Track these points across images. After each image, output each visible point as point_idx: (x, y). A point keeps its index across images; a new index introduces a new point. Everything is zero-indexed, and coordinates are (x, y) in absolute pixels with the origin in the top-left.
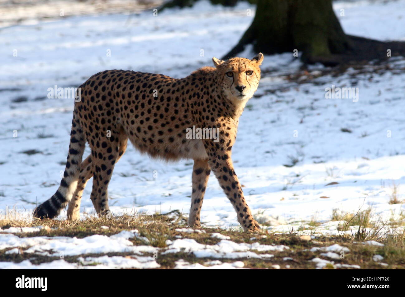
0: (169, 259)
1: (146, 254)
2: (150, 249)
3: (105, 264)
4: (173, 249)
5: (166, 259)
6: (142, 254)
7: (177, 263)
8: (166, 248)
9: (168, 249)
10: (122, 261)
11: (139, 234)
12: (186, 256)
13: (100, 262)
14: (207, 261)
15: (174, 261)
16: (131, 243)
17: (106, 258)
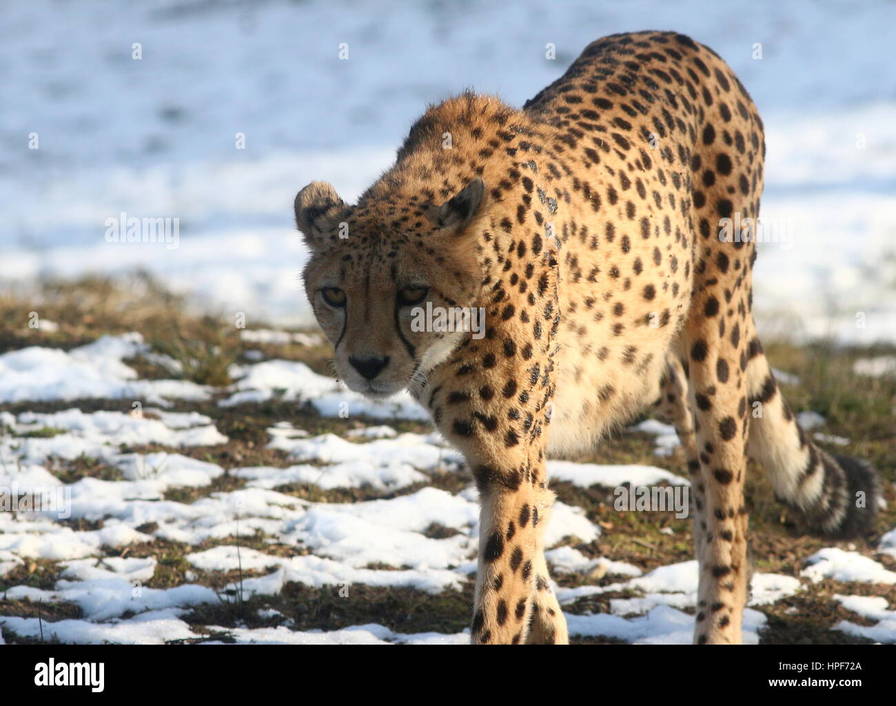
0: (249, 419)
1: (181, 406)
2: (188, 390)
3: (76, 432)
4: (252, 390)
5: (242, 421)
6: (171, 404)
7: (271, 431)
8: (231, 388)
9: (238, 391)
10: (121, 426)
11: (148, 346)
12: (293, 412)
13: (61, 426)
14: (352, 428)
15: (264, 428)
16: (131, 372)
17: (75, 415)
